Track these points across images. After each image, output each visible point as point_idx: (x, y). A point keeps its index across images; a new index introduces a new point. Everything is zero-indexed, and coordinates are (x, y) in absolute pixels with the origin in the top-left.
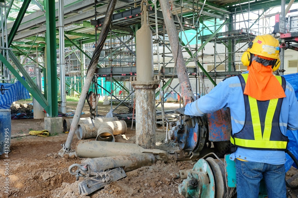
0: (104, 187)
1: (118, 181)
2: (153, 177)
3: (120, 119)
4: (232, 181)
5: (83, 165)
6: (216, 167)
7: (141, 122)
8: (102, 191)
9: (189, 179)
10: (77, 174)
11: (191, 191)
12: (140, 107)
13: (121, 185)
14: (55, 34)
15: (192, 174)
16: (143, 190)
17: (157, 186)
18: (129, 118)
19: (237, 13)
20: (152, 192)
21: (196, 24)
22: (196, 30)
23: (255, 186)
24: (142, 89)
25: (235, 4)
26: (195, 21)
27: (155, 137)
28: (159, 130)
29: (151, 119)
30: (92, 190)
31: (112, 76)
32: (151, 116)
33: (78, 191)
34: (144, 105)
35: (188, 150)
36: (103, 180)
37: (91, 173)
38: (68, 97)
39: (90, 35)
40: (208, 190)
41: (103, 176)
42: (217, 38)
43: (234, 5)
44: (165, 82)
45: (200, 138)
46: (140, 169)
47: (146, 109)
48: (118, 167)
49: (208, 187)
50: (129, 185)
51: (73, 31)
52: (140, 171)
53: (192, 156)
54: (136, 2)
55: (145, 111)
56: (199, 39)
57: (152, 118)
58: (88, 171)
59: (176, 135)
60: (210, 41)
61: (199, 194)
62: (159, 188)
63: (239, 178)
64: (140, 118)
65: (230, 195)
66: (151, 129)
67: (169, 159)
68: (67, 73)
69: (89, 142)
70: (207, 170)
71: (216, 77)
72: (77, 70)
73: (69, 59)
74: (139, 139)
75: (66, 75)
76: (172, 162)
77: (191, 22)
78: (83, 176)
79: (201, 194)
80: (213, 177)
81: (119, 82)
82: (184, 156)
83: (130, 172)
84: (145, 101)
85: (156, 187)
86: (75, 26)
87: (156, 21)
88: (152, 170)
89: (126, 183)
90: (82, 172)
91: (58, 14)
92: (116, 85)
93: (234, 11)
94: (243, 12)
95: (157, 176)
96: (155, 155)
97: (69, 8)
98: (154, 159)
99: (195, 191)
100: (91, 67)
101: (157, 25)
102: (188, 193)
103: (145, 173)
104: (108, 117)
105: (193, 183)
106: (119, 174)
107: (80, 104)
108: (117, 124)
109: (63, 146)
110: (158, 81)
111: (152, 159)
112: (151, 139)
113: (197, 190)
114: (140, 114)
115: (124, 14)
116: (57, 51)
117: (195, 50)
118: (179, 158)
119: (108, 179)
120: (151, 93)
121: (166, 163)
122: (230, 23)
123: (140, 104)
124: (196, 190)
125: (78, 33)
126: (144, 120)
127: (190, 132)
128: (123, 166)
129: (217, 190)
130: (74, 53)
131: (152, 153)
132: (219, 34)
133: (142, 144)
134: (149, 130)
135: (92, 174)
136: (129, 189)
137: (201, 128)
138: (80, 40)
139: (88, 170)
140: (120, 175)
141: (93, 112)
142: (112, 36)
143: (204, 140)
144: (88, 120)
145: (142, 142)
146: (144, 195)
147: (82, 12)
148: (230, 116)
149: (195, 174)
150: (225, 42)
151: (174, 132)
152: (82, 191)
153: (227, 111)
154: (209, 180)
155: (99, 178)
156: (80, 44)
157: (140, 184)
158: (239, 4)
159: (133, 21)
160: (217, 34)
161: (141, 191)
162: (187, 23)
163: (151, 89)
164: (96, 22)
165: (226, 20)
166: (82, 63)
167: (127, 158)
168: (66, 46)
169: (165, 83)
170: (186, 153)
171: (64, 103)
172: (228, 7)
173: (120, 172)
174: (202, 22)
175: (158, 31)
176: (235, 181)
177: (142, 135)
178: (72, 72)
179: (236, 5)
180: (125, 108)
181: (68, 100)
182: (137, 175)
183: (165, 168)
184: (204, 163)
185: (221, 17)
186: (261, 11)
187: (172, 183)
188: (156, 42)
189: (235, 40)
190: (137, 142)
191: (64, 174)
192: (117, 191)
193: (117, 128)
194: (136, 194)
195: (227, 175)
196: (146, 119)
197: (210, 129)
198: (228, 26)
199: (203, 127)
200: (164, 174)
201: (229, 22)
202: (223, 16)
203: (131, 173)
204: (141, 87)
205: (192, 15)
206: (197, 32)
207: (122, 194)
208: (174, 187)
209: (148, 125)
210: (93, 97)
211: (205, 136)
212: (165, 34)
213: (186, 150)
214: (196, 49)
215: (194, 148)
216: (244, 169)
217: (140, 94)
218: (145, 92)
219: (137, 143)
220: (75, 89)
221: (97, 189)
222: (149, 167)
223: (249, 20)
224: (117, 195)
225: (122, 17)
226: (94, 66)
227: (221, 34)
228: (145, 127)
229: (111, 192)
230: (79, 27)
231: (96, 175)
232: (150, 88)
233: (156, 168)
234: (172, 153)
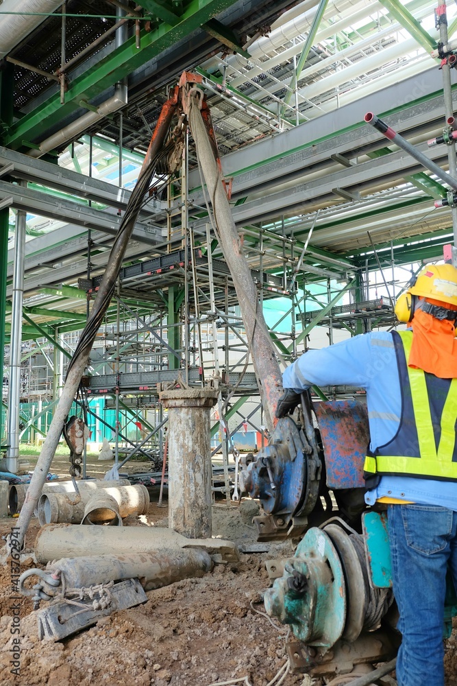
0: (97, 623)
1: (129, 610)
2: (208, 602)
3: (134, 482)
4: (381, 573)
5: (50, 573)
6: (344, 542)
7: (181, 479)
8: (91, 632)
9: (286, 575)
10: (36, 593)
11: (294, 603)
12: (178, 445)
13: (134, 618)
14: (4, 312)
15: (292, 565)
16: (184, 629)
17: (216, 619)
18: (154, 481)
19: (369, 269)
20: (204, 633)
21: (291, 287)
22: (292, 298)
23: (437, 573)
24: (181, 407)
25: (365, 252)
26: (289, 281)
27: (210, 513)
28: (218, 505)
29: (202, 471)
30: (69, 630)
31: (120, 391)
32: (202, 466)
33: (37, 631)
34: (186, 442)
35: (284, 513)
36: (95, 604)
37: (67, 590)
38: (23, 447)
39: (74, 314)
40: (330, 598)
41: (94, 595)
42: (334, 317)
43: (362, 254)
44: (231, 406)
45: (308, 483)
46: (177, 584)
47: (190, 450)
48: (129, 579)
49: (329, 590)
50: (154, 618)
51: (41, 307)
52: (178, 588)
53: (292, 527)
54: (171, 242)
55: (188, 454)
56: (297, 320)
57: (204, 470)
58: (60, 587)
59: (256, 480)
60: (319, 324)
61: (311, 608)
62: (221, 624)
63: (401, 558)
64: (178, 469)
65: (379, 609)
66: (201, 494)
67: (242, 564)
68: (24, 395)
69: (65, 528)
70: (325, 551)
71: (335, 395)
72: (45, 389)
73: (30, 367)
74: (175, 518)
75: (23, 401)
76: (249, 569)
77: (281, 283)
78: (49, 597)
79: (314, 608)
80: (340, 565)
81: (133, 411)
82: (275, 529)
83: (154, 591)
84: (187, 433)
85: (214, 622)
86: (45, 296)
87: (211, 278)
88: (204, 586)
89: (146, 614)
90: (47, 589)
91: (13, 270)
92: (127, 417)
93: (364, 264)
94: (383, 266)
95: (215, 599)
96: (212, 551)
97: (35, 258)
98: (209, 563)
99: (301, 605)
100: (76, 364)
101: (212, 287)
102: (287, 607)
103: (188, 593)
104: (108, 480)
105: (296, 583)
106: (130, 595)
107: (49, 443)
108: (127, 494)
109: (7, 539)
110: (215, 391)
111: (205, 563)
112: (202, 516)
113: (305, 599)
114: (179, 461)
115: (146, 267)
116: (5, 350)
117: (290, 338)
118: (264, 532)
119: (106, 601)
120: (201, 416)
121: (235, 571)
122: (358, 287)
123: (178, 440)
124: (303, 602)
125: (52, 311)
126: (186, 474)
127: (286, 472)
128: (141, 575)
129: (350, 593)
130: (42, 354)
131: (203, 548)
132: (337, 308)
133: (182, 529)
134: (196, 497)
135: (71, 593)
136: (152, 626)
137: (309, 461)
138: (55, 326)
139: (60, 584)
140: (133, 596)
141: (77, 461)
142: (121, 316)
143: (316, 487)
144: (64, 487)
145: (182, 525)
146: (186, 641)
147: (62, 265)
148: (369, 433)
149: (299, 563)
150: (351, 325)
151: (251, 473)
152: (46, 632)
153: (362, 424)
154: (332, 575)
155: (86, 600)
156: (54, 333)
157: (179, 616)
158: (373, 252)
159: (165, 279)
160: (333, 309)
161: (179, 631)
162: (271, 283)
163: (200, 407)
164: (90, 284)
165: (350, 282)
166: (57, 373)
167: (148, 557)
168: (25, 337)
169: (229, 408)
170: (279, 522)
171: (14, 448)
172: (352, 257)
173: (133, 591)
174: (302, 287)
175: (215, 300)
176: (387, 572)
177: (183, 509)
178: (34, 393)
179: (368, 253)
180: (145, 466)
181: (23, 452)
182: (170, 599)
183: (234, 583)
184: (319, 535)
185: (339, 276)
186: (416, 266)
187: (249, 611)
188: (210, 318)
189: (369, 320)
190: (172, 524)
191: (6, 599)
192: (127, 631)
193: (128, 502)
194: (168, 637)
195: (371, 557)
196: (191, 472)
197: (328, 462)
198: (355, 293)
199: (313, 457)
200: (231, 595)
201: (355, 286)
202: (343, 274)
203: (157, 593)
204: (179, 403)
205: (283, 272)
206: (293, 301)
207: (137, 638)
208: (254, 620)
209: (196, 485)
210: (77, 427)
211: (319, 478)
212: (229, 306)
213: (278, 513)
214: (292, 336)
215: (295, 507)
216: (410, 535)
217: (177, 418)
218: (188, 414)
219: (172, 527)
220: (39, 428)
221: (80, 627)
222: (197, 579)
223: (393, 281)
224: (125, 641)
225: (143, 271)
226: (82, 361)
227: (341, 309)
228: (189, 489)
229: (112, 632)
230: (55, 298)
231: (78, 595)
232: (198, 405)
233: (213, 583)
234: (247, 551)
